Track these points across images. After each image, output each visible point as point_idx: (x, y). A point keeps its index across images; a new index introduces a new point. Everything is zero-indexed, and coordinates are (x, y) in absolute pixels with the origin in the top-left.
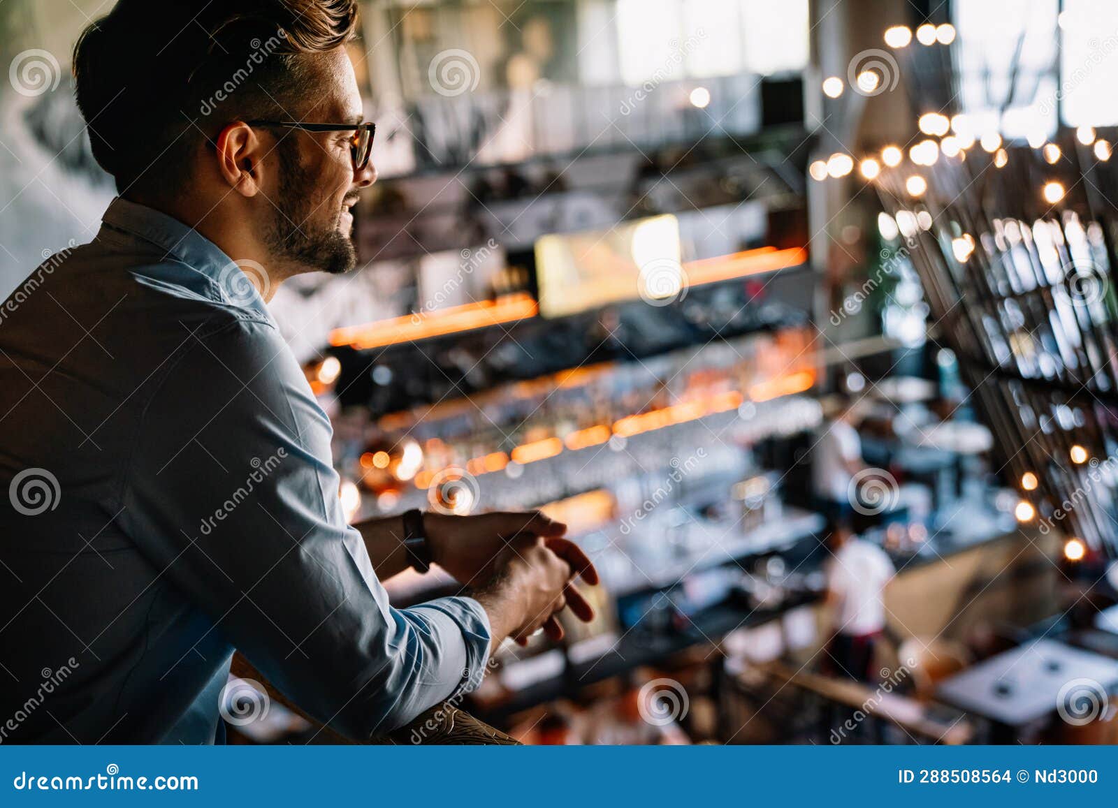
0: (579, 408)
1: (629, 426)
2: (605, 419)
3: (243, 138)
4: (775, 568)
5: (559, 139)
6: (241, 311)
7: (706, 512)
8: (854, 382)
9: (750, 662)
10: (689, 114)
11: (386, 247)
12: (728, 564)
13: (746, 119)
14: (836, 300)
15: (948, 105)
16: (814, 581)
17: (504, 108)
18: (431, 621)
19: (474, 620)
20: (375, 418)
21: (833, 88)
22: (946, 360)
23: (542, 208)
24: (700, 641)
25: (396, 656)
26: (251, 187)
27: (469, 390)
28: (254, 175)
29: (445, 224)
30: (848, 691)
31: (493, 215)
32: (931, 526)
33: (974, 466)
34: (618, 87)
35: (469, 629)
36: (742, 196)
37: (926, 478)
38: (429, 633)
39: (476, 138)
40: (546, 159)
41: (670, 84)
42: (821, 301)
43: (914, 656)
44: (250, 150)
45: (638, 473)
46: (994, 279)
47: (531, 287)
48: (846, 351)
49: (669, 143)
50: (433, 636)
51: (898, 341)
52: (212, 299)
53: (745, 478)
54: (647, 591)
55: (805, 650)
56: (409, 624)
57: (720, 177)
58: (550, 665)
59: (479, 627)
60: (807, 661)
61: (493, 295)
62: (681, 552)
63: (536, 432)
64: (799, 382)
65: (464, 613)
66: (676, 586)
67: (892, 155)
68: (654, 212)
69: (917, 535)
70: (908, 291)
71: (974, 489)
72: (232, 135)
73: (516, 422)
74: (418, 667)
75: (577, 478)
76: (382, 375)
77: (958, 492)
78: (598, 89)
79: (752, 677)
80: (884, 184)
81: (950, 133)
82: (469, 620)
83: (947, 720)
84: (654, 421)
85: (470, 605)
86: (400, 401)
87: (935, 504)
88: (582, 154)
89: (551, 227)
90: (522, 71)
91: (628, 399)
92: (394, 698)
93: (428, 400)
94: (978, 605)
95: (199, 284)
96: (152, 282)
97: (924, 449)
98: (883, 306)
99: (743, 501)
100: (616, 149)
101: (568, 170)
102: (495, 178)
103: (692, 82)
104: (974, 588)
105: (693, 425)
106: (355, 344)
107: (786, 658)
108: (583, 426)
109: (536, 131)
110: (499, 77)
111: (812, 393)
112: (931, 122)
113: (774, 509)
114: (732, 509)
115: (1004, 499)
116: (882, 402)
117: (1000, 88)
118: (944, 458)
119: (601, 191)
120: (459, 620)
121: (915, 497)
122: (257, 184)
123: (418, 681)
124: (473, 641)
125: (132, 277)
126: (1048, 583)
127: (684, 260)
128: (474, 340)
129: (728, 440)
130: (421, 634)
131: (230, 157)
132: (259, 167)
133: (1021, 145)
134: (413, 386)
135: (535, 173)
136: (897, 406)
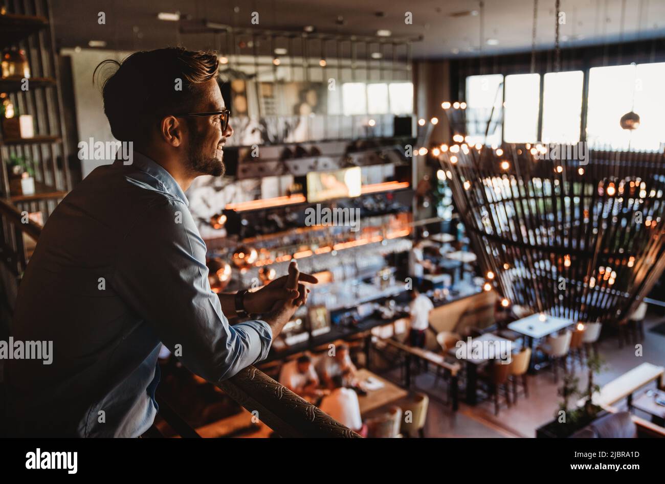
0: (320, 238)
1: (339, 247)
2: (330, 244)
3: (172, 122)
4: (392, 303)
5: (318, 135)
6: (170, 195)
7: (368, 281)
8: (426, 234)
9: (380, 338)
10: (367, 128)
11: (249, 173)
12: (373, 301)
13: (389, 132)
14: (420, 203)
15: (464, 133)
16: (407, 309)
17: (298, 122)
18: (246, 332)
19: (265, 331)
20: (240, 239)
21: (422, 122)
22: (460, 227)
23: (311, 161)
24: (362, 330)
25: (231, 349)
26: (177, 143)
27: (277, 230)
28: (178, 137)
29: (273, 165)
30: (417, 351)
31: (291, 163)
32: (451, 289)
33: (468, 267)
34: (341, 116)
35: (263, 335)
36: (387, 161)
37: (450, 271)
38: (245, 338)
39: (286, 134)
40: (312, 142)
41: (361, 116)
42: (414, 203)
43: (442, 338)
44: (175, 127)
45: (341, 264)
46: (479, 198)
47: (304, 191)
48: (423, 222)
49: (359, 139)
50: (247, 339)
51: (442, 219)
52: (159, 190)
53: (383, 269)
54: (343, 310)
55: (401, 334)
56: (237, 334)
57: (379, 153)
58: (304, 337)
59: (267, 334)
60: (401, 339)
61: (289, 194)
62: (357, 296)
63: (303, 248)
64: (405, 233)
65: (261, 328)
66: (354, 309)
67: (444, 148)
68: (353, 165)
69: (446, 293)
70: (447, 201)
71: (467, 276)
72: (167, 121)
73: (296, 243)
74: (240, 353)
75: (318, 266)
76: (245, 222)
77: (462, 278)
78: (334, 116)
79: (380, 344)
80: (441, 158)
81: (464, 142)
82: (263, 331)
83: (452, 363)
84: (349, 245)
85: (263, 324)
86: (251, 233)
87: (453, 282)
88: (325, 141)
89: (312, 168)
90: (305, 109)
91: (339, 236)
92: (229, 366)
93: (262, 233)
94: (466, 320)
95: (154, 183)
96: (133, 181)
97: (449, 259)
98: (438, 206)
99: (382, 276)
100: (340, 140)
101: (320, 146)
102: (293, 148)
103: (369, 116)
104: (465, 314)
105: (364, 247)
106: (235, 209)
107: (394, 337)
108: (321, 246)
109: (309, 131)
110: (296, 111)
111: (408, 237)
112: (458, 138)
113: (392, 281)
114: (377, 280)
115: (479, 281)
116: (435, 241)
117: (483, 127)
118: (457, 264)
119: (332, 156)
120: (259, 331)
121: (446, 279)
122: (179, 141)
123: (239, 359)
124: (264, 340)
125: (125, 179)
126: (492, 312)
127: (363, 184)
128: (281, 210)
129: (377, 254)
130: (242, 338)
131: (167, 130)
132: (180, 134)
133: (489, 147)
134: (257, 227)
135: (308, 147)
136: (441, 243)
